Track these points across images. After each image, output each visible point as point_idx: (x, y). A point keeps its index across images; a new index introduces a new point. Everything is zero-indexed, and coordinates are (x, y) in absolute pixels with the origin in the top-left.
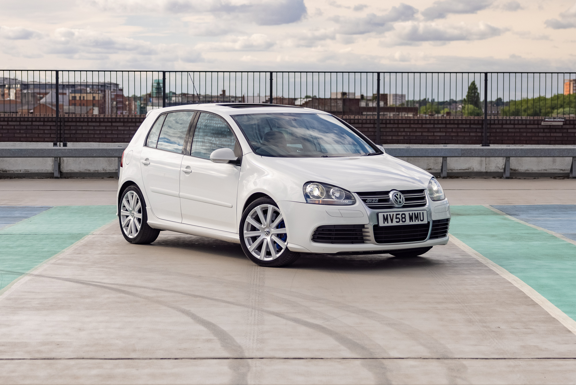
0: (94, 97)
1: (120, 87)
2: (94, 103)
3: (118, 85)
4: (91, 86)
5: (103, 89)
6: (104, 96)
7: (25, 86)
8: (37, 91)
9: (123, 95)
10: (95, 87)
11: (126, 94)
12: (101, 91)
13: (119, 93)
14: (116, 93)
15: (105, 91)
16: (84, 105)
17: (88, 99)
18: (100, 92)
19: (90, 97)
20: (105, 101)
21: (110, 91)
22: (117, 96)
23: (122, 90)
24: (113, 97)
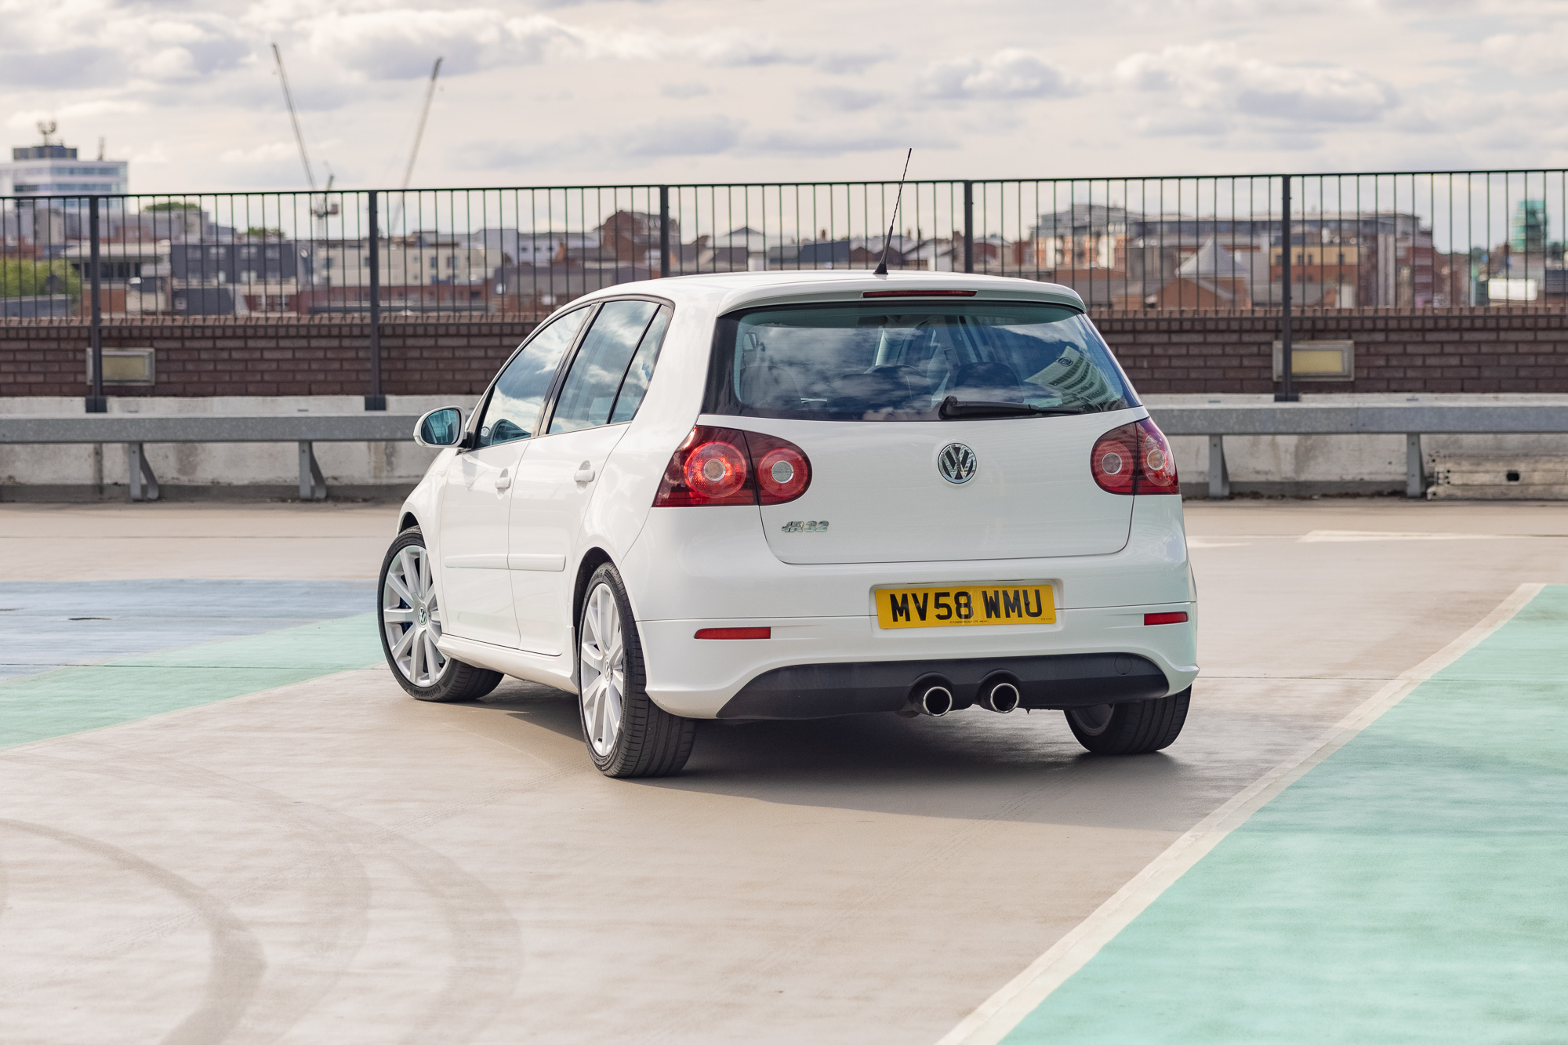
0: (1341, 256)
1: (1425, 223)
2: (1341, 272)
3: (1418, 218)
4: (1333, 225)
5: (1368, 230)
6: (1374, 252)
7: (1144, 227)
8: (1172, 240)
9: (1432, 250)
10: (1345, 226)
11: (1442, 245)
12: (1365, 237)
13: (1422, 242)
14: (1410, 243)
15: (1375, 238)
16: (1311, 279)
17: (1325, 261)
18: (1361, 240)
19: (1331, 257)
20: (1375, 267)
21: (1391, 239)
22: (1415, 251)
23: (1429, 234)
24: (1401, 253)
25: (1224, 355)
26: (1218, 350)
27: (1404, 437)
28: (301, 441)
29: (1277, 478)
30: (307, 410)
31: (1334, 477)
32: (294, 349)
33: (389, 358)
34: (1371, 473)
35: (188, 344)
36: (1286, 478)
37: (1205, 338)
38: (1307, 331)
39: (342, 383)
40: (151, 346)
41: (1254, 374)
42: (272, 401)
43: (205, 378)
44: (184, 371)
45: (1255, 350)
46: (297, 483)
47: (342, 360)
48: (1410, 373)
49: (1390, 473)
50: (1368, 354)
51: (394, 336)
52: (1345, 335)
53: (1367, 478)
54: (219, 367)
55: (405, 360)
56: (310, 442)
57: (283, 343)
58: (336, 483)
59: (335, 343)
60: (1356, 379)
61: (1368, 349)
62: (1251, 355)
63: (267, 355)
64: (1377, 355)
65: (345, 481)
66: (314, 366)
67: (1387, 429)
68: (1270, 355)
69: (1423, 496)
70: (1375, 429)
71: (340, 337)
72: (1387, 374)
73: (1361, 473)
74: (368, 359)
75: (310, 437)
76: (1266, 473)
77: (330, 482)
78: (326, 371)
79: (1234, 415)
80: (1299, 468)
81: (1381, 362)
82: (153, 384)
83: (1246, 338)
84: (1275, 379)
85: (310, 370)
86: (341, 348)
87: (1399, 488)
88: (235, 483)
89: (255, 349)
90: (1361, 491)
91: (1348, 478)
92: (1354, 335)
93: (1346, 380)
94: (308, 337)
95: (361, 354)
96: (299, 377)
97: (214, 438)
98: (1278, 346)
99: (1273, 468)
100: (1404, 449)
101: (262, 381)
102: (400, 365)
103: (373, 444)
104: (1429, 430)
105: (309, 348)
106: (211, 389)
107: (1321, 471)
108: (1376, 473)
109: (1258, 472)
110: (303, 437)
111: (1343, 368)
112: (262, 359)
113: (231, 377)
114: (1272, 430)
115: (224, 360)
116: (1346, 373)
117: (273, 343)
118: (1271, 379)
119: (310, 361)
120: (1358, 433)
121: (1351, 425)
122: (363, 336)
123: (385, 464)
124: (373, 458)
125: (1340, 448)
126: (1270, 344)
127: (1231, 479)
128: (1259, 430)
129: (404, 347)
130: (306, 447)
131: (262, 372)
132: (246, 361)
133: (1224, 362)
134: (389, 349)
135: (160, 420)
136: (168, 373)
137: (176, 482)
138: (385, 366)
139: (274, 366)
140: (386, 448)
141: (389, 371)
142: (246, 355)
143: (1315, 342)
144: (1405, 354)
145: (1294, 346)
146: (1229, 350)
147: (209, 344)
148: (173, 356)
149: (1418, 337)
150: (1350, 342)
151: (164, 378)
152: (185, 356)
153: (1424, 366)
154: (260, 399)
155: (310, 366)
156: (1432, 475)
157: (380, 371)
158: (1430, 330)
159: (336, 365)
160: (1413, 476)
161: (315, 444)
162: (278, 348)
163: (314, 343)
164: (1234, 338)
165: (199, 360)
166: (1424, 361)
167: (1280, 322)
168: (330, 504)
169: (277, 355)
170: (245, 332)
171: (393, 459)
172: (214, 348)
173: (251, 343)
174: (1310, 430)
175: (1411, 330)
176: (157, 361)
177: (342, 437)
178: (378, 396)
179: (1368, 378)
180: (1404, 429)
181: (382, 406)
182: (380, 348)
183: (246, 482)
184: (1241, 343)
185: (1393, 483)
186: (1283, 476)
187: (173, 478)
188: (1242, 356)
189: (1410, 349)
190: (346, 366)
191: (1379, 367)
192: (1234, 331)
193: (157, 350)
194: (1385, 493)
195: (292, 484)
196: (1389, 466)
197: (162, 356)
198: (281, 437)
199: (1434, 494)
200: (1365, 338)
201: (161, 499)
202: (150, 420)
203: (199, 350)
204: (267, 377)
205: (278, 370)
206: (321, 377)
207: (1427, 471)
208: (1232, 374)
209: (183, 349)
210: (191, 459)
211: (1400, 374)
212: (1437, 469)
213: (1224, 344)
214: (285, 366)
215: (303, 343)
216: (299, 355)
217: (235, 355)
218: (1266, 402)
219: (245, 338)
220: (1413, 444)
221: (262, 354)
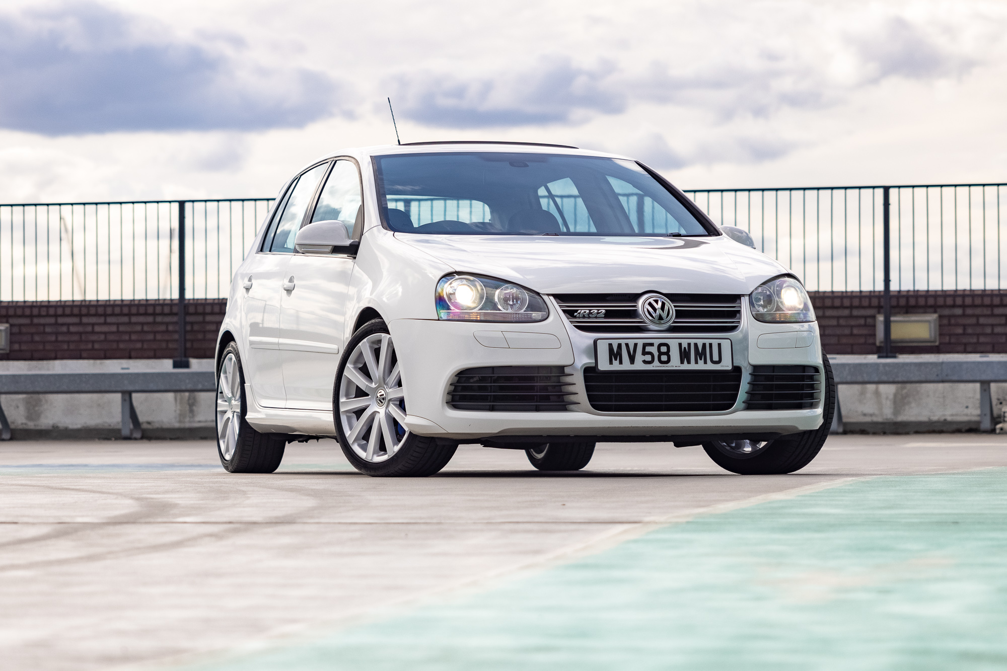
25: (839, 326)
26: (834, 322)
27: (978, 385)
28: (123, 392)
29: (879, 419)
30: (128, 369)
31: (923, 418)
32: (118, 324)
33: (192, 331)
34: (952, 415)
35: (36, 321)
36: (887, 419)
37: (824, 313)
38: (902, 307)
39: (155, 350)
40: (7, 322)
41: (862, 340)
42: (101, 363)
43: (48, 347)
44: (32, 341)
45: (862, 321)
46: (120, 426)
47: (155, 333)
48: (982, 339)
49: (967, 415)
50: (950, 325)
51: (196, 314)
52: (931, 310)
53: (949, 418)
54: (60, 338)
55: (204, 332)
56: (130, 393)
57: (109, 320)
58: (149, 427)
59: (150, 319)
60: (940, 344)
61: (949, 321)
62: (859, 326)
63: (97, 329)
64: (957, 325)
65: (156, 425)
66: (134, 337)
67: (965, 378)
68: (874, 326)
69: (992, 431)
70: (955, 378)
71: (154, 314)
72: (965, 340)
73: (944, 415)
74: (176, 332)
75: (130, 388)
76: (871, 415)
77: (145, 426)
78: (142, 341)
79: (847, 368)
80: (896, 412)
81: (960, 330)
82: (8, 352)
83: (856, 312)
84: (878, 344)
85: (130, 340)
86: (155, 323)
87: (974, 426)
88: (71, 427)
89: (88, 324)
90: (944, 429)
91: (935, 418)
92: (938, 310)
93: (932, 344)
94: (129, 315)
95: (171, 328)
96: (122, 346)
97: (55, 389)
98: (881, 318)
99: (876, 412)
100: (978, 396)
101: (93, 349)
102: (200, 336)
103: (179, 394)
104: (997, 379)
105: (130, 323)
106: (53, 355)
107: (912, 414)
108: (956, 415)
109: (865, 415)
110: (125, 388)
111: (930, 335)
112: (93, 332)
113: (68, 346)
114: (876, 379)
115: (63, 333)
116: (933, 339)
117: (102, 320)
118: (874, 344)
119: (130, 333)
120: (943, 381)
121: (937, 375)
122: (171, 314)
123: (188, 412)
124: (179, 407)
125: (928, 396)
126: (874, 317)
127: (845, 420)
128: (866, 379)
129: (204, 322)
130: (127, 397)
131: (93, 342)
132: (80, 333)
133: (838, 331)
134: (192, 323)
135: (14, 376)
136: (20, 343)
137: (25, 427)
138: (189, 337)
139: (102, 337)
140: (189, 399)
141: (192, 341)
142: (80, 329)
143: (909, 315)
144: (978, 324)
145: (892, 319)
146: (842, 322)
147: (52, 320)
148: (24, 330)
149: (987, 311)
150: (935, 316)
151: (16, 347)
152: (33, 330)
153: (993, 334)
154: (91, 361)
155: (130, 337)
156: (999, 416)
157: (186, 341)
158: (997, 306)
159: (151, 337)
160: (985, 415)
161: (134, 395)
162: (105, 323)
163: (134, 319)
164: (846, 312)
165: (44, 333)
166: (993, 330)
167: (882, 300)
168: (145, 441)
169: (105, 329)
170: (80, 310)
171: (194, 408)
172: (56, 324)
173: (85, 320)
174: (905, 379)
175: (982, 306)
176: (11, 334)
177: (155, 388)
178: (184, 359)
179: (950, 343)
180: (978, 378)
181: (187, 365)
182: (186, 323)
183: (79, 426)
184: (851, 317)
185: (969, 422)
186: (885, 417)
187: (22, 424)
188: (852, 327)
189: (982, 320)
190: (159, 337)
191: (957, 335)
192: (846, 308)
193: (11, 325)
194: (963, 430)
195: (116, 427)
196: (966, 410)
197: (15, 330)
198: (108, 389)
199: (1002, 429)
200: (947, 312)
201: (12, 439)
202: (6, 376)
203: (44, 325)
204: (97, 346)
205: (105, 340)
206: (139, 345)
207: (996, 412)
208: (844, 340)
209: (32, 324)
210: (37, 408)
211: (974, 340)
212: (1003, 410)
213: (838, 318)
214: (111, 337)
215: (125, 319)
216: (122, 328)
217: (72, 329)
218: (872, 359)
219: (80, 315)
220: (985, 390)
221: (93, 328)
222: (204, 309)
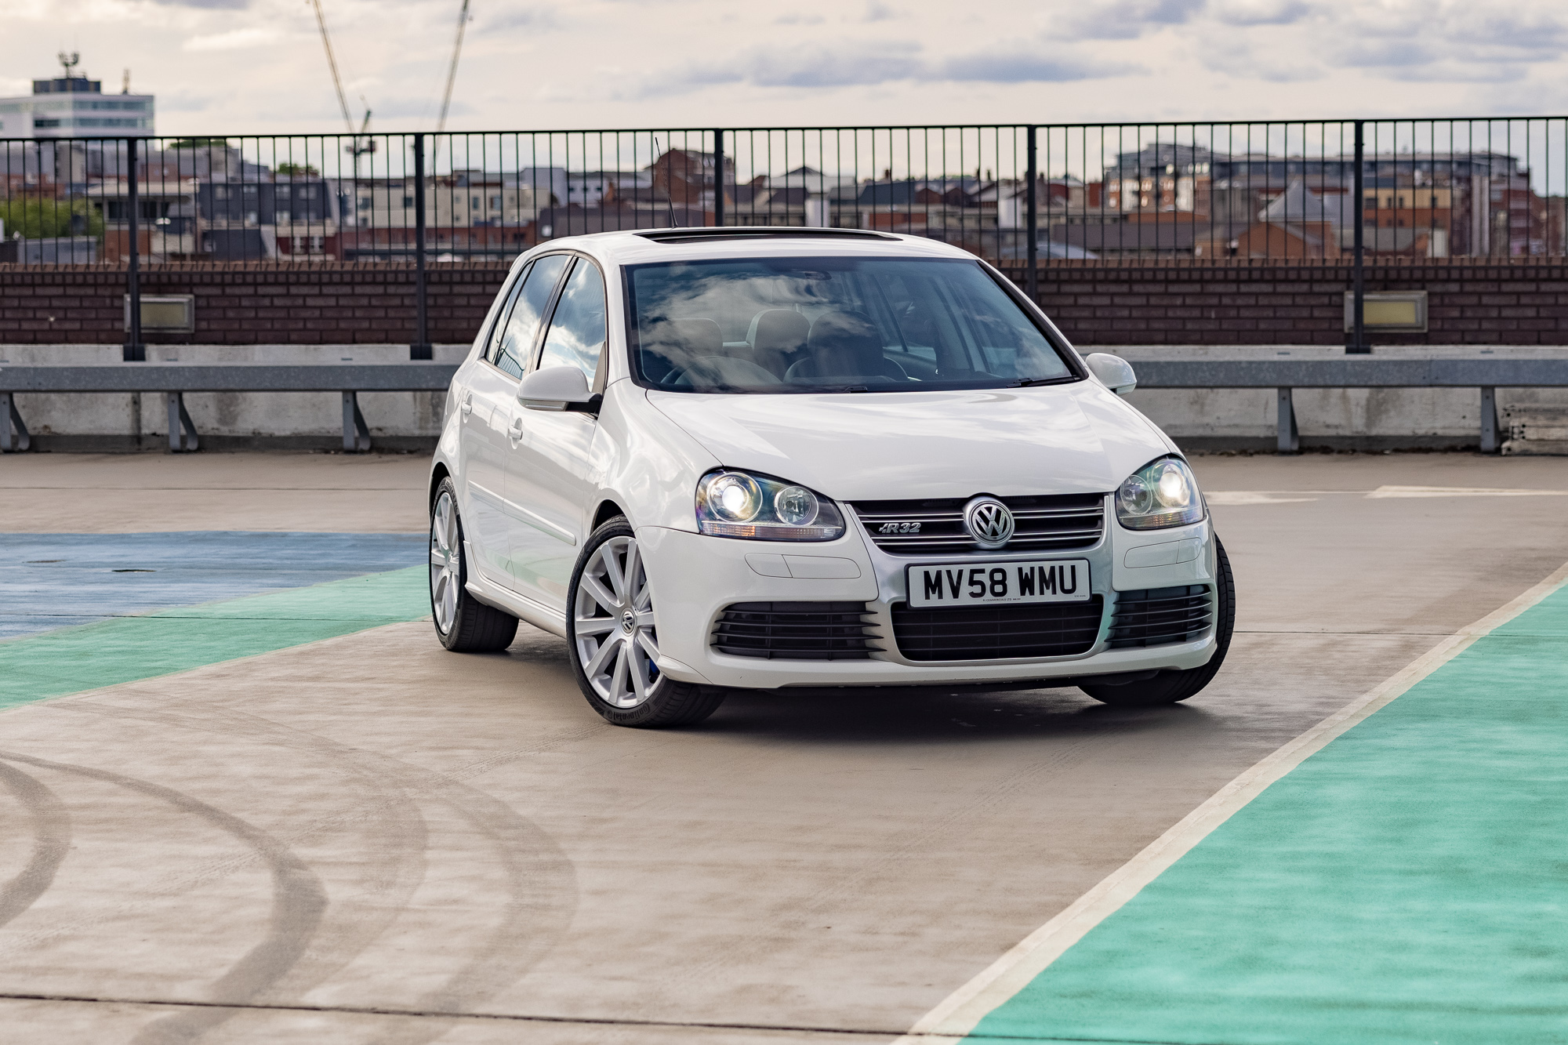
0: (1434, 199)
1: (1522, 165)
2: (1433, 217)
3: (1515, 160)
4: (1425, 167)
5: (1463, 172)
6: (1468, 195)
7: (1225, 167)
8: (1259, 181)
9: (1529, 194)
10: (1438, 167)
11: (1539, 187)
12: (1459, 179)
13: (1518, 184)
14: (1505, 186)
15: (1469, 180)
16: (1401, 224)
17: (1417, 204)
18: (1454, 182)
19: (1424, 199)
20: (1469, 211)
21: (1486, 182)
22: (1509, 194)
23: (1526, 176)
24: (1497, 197)
25: (1294, 305)
26: (1288, 301)
27: (1478, 390)
28: (345, 391)
29: (1347, 433)
30: (351, 359)
31: (1406, 431)
32: (337, 296)
33: (435, 306)
34: (1444, 428)
35: (228, 291)
36: (1357, 432)
37: (1275, 288)
38: (1379, 281)
39: (387, 331)
40: (191, 292)
41: (1325, 325)
42: (315, 349)
43: (246, 326)
44: (225, 318)
45: (1326, 300)
46: (341, 434)
47: (386, 308)
48: (1486, 325)
49: (1464, 428)
50: (1442, 305)
51: (440, 283)
52: (1419, 285)
53: (1440, 432)
54: (261, 314)
55: (452, 307)
56: (354, 392)
57: (326, 290)
58: (380, 434)
59: (380, 290)
60: (1429, 330)
61: (1442, 300)
62: (1322, 306)
63: (310, 302)
64: (1452, 306)
65: (390, 433)
66: (358, 313)
67: (1460, 382)
68: (1342, 306)
69: (1497, 452)
70: (1448, 382)
71: (385, 283)
72: (1461, 326)
73: (1433, 428)
74: (414, 307)
75: (354, 386)
76: (1336, 427)
77: (374, 433)
78: (370, 319)
79: (1304, 367)
80: (1370, 422)
81: (1456, 313)
82: (193, 331)
83: (1317, 288)
84: (1346, 330)
85: (354, 318)
86: (386, 295)
87: (1473, 443)
88: (277, 434)
89: (298, 296)
90: (1434, 446)
91: (1421, 432)
92: (1428, 285)
93: (1419, 331)
94: (352, 284)
95: (407, 302)
96: (342, 325)
97: (255, 388)
98: (1350, 296)
99: (1343, 422)
100: (1478, 402)
101: (305, 329)
102: (446, 313)
103: (418, 394)
104: (1504, 383)
105: (353, 295)
106: (252, 337)
107: (1392, 425)
108: (1449, 428)
109: (1328, 426)
110: (347, 387)
111: (1417, 320)
112: (305, 307)
113: (272, 325)
114: (1342, 383)
115: (265, 307)
116: (1419, 325)
117: (316, 290)
118: (1342, 330)
119: (353, 308)
120: (1431, 386)
121: (1424, 378)
122: (408, 283)
123: (431, 415)
124: (419, 409)
125: (1413, 402)
126: (1341, 294)
127: (1301, 433)
128: (1329, 383)
129: (451, 294)
130: (350, 397)
131: (305, 320)
132: (288, 308)
133: (1294, 313)
134: (435, 296)
135: (200, 368)
136: (208, 320)
137: (217, 433)
138: (431, 313)
139: (317, 313)
140: (432, 398)
141: (436, 319)
142: (288, 302)
143: (1388, 292)
144: (1480, 305)
145: (1366, 297)
146: (1299, 300)
147: (250, 290)
148: (213, 303)
149: (1493, 288)
150: (1424, 293)
151: (204, 325)
152: (226, 303)
153: (1500, 318)
154: (303, 347)
155: (354, 313)
156: (1506, 430)
157: (427, 319)
158: (1506, 281)
159: (381, 313)
160: (1488, 430)
161: (359, 394)
162: (321, 295)
163: (358, 290)
164: (1305, 288)
165: (240, 307)
166: (1500, 313)
167: (1352, 272)
168: (374, 457)
169: (320, 302)
170: (287, 278)
171: (439, 409)
172: (256, 295)
173: (294, 290)
174: (1381, 383)
175: (1487, 280)
176: (196, 308)
177: (386, 387)
178: (424, 345)
179: (1442, 330)
180: (1478, 383)
181: (429, 355)
182: (427, 295)
183: (288, 433)
184: (1311, 293)
185: (1466, 437)
186: (1355, 430)
187: (213, 429)
188: (1312, 307)
189: (1485, 300)
190: (392, 313)
191: (1453, 319)
192: (1305, 281)
193: (197, 297)
194: (1459, 448)
195: (335, 435)
196: (1463, 421)
197: (202, 302)
198: (324, 387)
199: (1509, 449)
200: (1438, 288)
201: (200, 450)
202: (190, 368)
203: (240, 297)
204: (310, 325)
205: (321, 317)
206: (366, 325)
207: (1502, 424)
208: (1302, 325)
209: (224, 295)
210: (232, 409)
211: (1475, 326)
212: (1511, 424)
213: (1294, 295)
214: (329, 314)
215: (347, 290)
216: (342, 302)
217: (277, 302)
218: (1337, 352)
219: (287, 284)
220: (1488, 397)
221: (304, 301)
222: (451, 277)
